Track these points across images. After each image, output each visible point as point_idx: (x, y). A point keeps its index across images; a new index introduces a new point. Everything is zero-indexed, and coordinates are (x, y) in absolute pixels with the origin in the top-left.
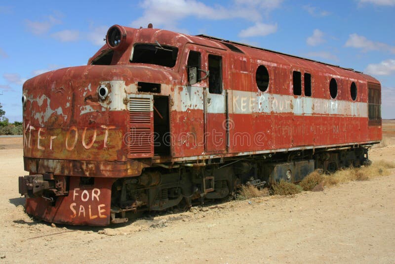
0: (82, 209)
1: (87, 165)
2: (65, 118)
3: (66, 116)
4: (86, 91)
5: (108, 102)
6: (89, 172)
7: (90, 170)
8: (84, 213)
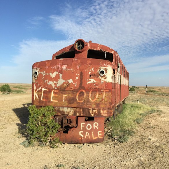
0: (87, 134)
1: (92, 110)
2: (75, 85)
3: (76, 84)
4: (90, 71)
5: (105, 78)
6: (93, 114)
7: (94, 113)
8: (89, 136)
